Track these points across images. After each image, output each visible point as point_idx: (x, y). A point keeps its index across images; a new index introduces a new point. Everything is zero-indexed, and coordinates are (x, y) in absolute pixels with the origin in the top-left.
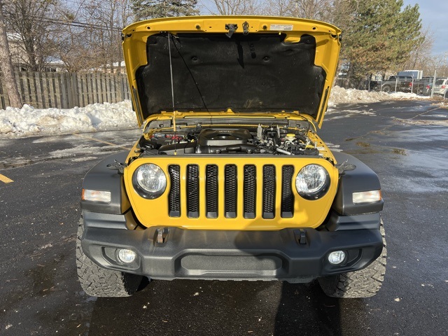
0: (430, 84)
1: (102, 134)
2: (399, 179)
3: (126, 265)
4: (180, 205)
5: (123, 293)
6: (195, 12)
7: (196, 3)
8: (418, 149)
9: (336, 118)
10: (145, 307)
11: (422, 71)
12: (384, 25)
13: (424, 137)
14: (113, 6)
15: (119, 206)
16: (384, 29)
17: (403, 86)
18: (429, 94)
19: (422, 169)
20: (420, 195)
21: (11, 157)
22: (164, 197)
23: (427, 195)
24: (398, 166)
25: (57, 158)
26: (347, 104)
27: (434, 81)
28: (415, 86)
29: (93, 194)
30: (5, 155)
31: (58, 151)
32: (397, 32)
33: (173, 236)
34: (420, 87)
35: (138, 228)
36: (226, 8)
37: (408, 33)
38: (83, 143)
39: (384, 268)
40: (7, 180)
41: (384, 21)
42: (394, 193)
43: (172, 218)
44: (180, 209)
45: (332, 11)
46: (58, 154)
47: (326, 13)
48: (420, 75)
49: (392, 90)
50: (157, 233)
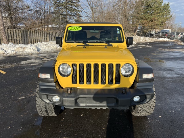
0: (174, 35)
1: (41, 55)
2: (161, 72)
3: (56, 102)
4: (76, 79)
5: (54, 115)
6: (79, 5)
7: (79, 2)
8: (169, 60)
9: (136, 48)
10: (62, 120)
11: (171, 30)
12: (155, 11)
13: (171, 56)
14: (45, 3)
15: (53, 80)
16: (155, 13)
17: (163, 35)
18: (174, 39)
19: (170, 68)
20: (169, 78)
21: (5, 64)
22: (71, 76)
23: (172, 78)
24: (161, 67)
25: (24, 64)
26: (141, 43)
27: (176, 33)
28: (168, 36)
29: (43, 75)
30: (2, 63)
31: (24, 61)
32: (161, 14)
33: (74, 91)
34: (170, 36)
35: (60, 88)
36: (92, 4)
37: (165, 14)
38: (34, 58)
39: (155, 103)
40: (4, 73)
41: (155, 9)
42: (159, 77)
43: (73, 84)
44: (76, 81)
45: (135, 5)
46: (24, 62)
47: (132, 6)
48: (170, 31)
49: (159, 37)
50: (68, 90)
